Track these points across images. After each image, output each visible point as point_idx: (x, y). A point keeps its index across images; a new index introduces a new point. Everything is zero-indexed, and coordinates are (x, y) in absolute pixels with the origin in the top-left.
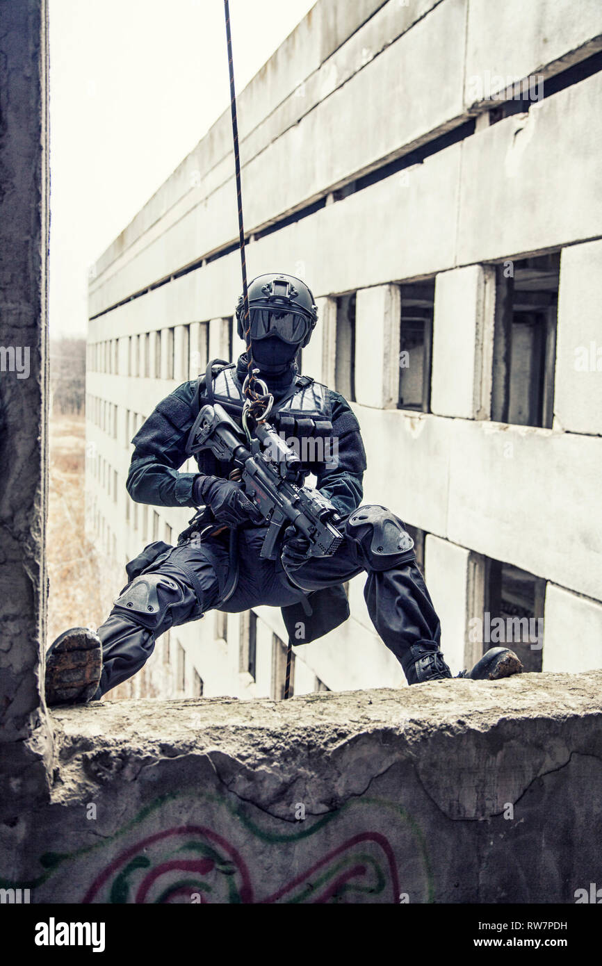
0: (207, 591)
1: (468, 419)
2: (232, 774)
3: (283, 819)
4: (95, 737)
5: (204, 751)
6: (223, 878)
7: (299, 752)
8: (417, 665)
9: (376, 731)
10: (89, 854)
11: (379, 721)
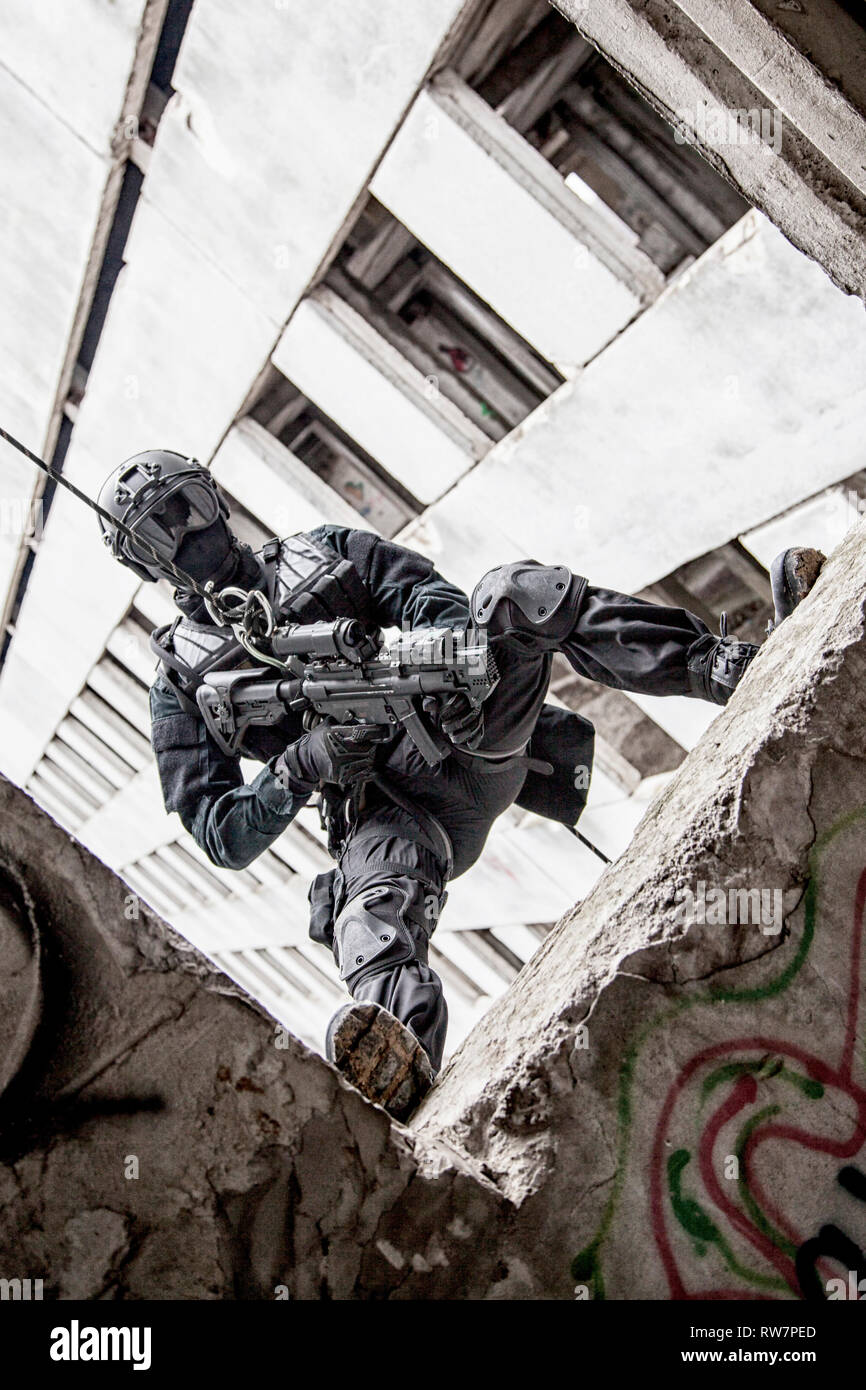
0: (419, 866)
1: (472, 468)
2: (665, 964)
3: (766, 952)
4: (485, 1091)
5: (610, 974)
6: (777, 1080)
7: (707, 865)
8: (714, 677)
9: (757, 757)
10: (616, 1215)
11: (747, 746)
